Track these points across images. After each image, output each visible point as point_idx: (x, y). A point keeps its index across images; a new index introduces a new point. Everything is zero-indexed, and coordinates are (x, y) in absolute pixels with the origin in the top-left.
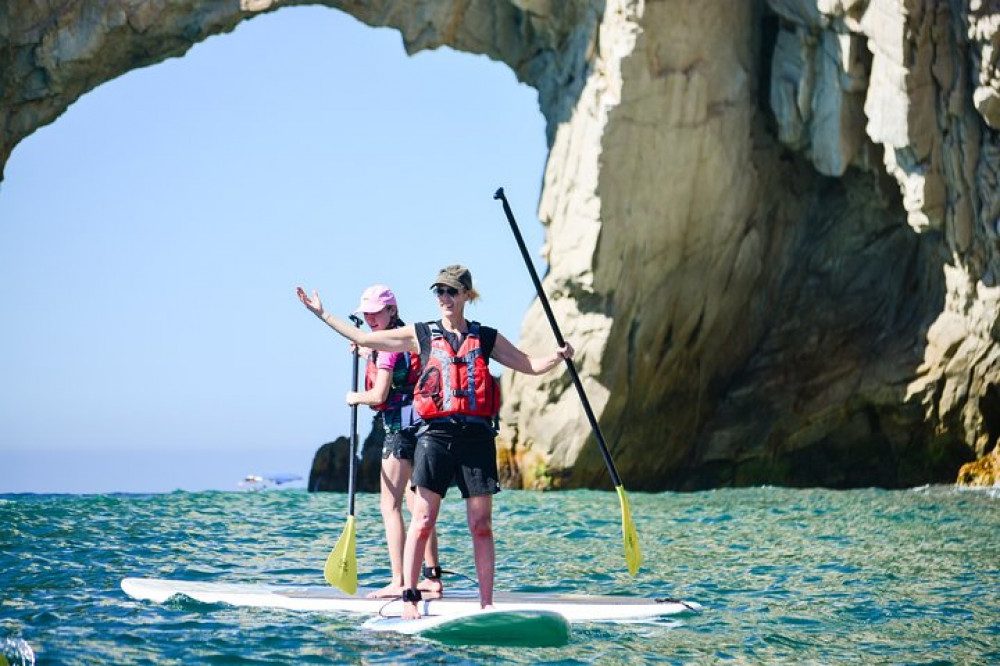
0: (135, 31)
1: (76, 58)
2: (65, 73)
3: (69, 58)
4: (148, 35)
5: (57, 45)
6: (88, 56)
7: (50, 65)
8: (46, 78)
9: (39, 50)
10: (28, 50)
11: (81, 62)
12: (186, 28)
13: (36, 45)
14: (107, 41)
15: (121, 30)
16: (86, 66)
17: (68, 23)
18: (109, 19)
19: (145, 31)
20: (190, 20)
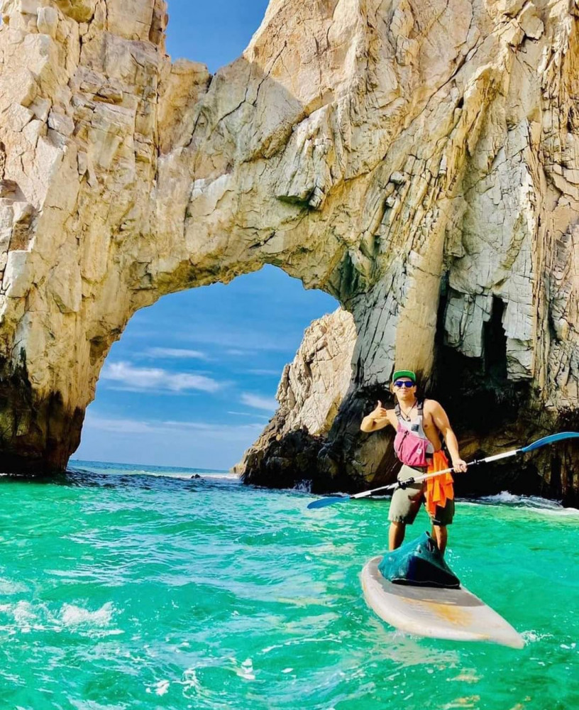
0: (192, 264)
1: (165, 271)
2: (159, 278)
3: (162, 271)
4: (198, 267)
5: (158, 265)
6: (171, 271)
7: (154, 273)
8: (151, 280)
9: (150, 265)
10: (145, 265)
11: (167, 273)
12: (213, 267)
13: (149, 263)
14: (180, 266)
15: (186, 262)
16: (169, 276)
17: (164, 256)
18: (182, 257)
19: (197, 265)
20: (216, 263)
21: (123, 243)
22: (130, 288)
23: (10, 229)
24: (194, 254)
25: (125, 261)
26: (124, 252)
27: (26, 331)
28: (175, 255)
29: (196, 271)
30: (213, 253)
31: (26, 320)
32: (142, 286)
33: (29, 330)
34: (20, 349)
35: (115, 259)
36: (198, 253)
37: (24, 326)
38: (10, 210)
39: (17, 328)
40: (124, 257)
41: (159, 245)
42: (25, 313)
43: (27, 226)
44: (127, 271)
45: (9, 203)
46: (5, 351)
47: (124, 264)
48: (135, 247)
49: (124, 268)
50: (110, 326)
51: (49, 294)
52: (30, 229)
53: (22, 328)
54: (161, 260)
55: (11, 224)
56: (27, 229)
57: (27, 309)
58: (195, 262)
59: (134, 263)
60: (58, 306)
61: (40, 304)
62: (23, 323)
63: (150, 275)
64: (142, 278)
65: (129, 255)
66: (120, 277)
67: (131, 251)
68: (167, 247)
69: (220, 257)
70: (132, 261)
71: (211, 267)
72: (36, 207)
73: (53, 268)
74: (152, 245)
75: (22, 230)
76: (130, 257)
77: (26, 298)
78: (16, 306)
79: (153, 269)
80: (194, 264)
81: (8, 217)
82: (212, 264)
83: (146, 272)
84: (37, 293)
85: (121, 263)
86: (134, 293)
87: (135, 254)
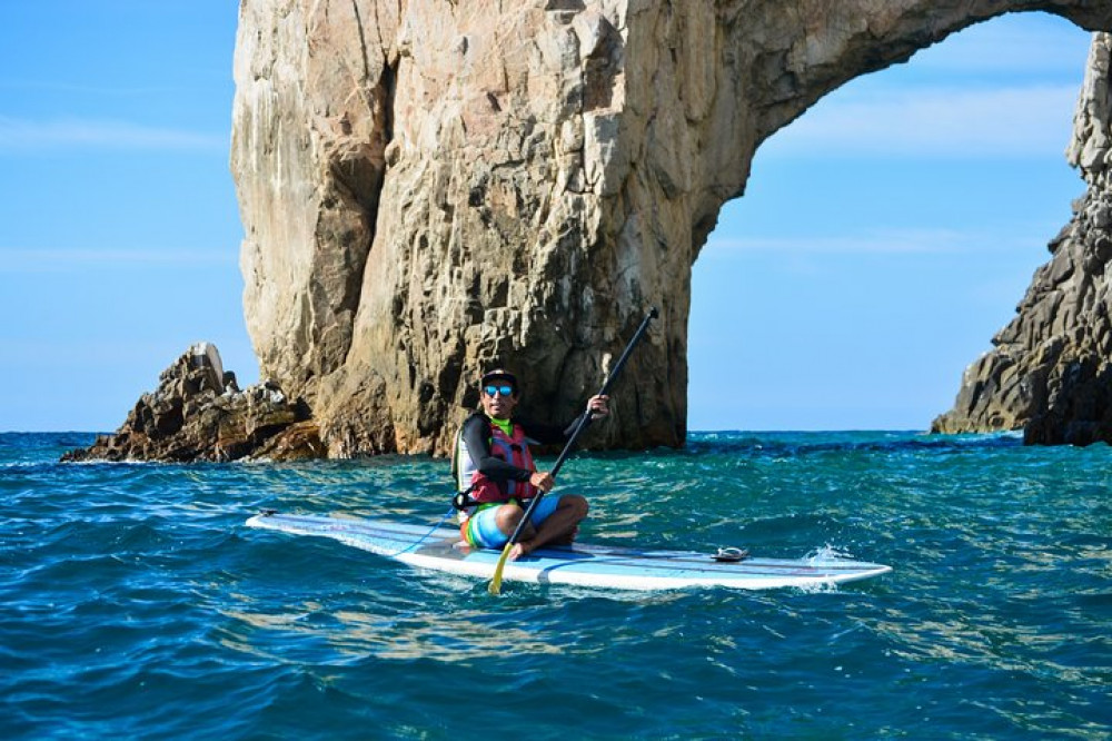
21: (738, 23)
22: (754, 105)
23: (578, 71)
24: (876, 15)
25: (743, 55)
26: (740, 38)
27: (635, 250)
28: (838, 24)
29: (882, 49)
30: (916, 8)
31: (631, 231)
32: (777, 98)
33: (639, 248)
34: (629, 282)
35: (726, 58)
36: (884, 13)
37: (630, 241)
38: (572, 35)
39: (617, 245)
40: (740, 49)
41: (804, 8)
42: (627, 218)
43: (604, 61)
44: (748, 74)
45: (567, 19)
46: (607, 287)
47: (742, 62)
48: (760, 25)
49: (742, 70)
50: (726, 191)
51: (652, 173)
52: (612, 65)
53: (627, 245)
54: (811, 39)
55: (578, 62)
56: (607, 66)
57: (629, 211)
58: (879, 31)
59: (759, 56)
60: (664, 189)
61: (643, 196)
62: (626, 235)
63: (792, 74)
64: (776, 82)
65: (749, 42)
66: (735, 90)
67: (751, 32)
68: (820, 10)
69: (931, 12)
70: (755, 54)
71: (912, 34)
72: (612, 21)
73: (649, 123)
74: (790, 11)
75: (598, 70)
76: (750, 46)
77: (624, 190)
78: (613, 210)
79: (797, 63)
80: (878, 36)
81: (572, 48)
82: (914, 30)
83: (784, 69)
84: (635, 177)
85: (737, 61)
86: (762, 114)
87: (760, 37)
